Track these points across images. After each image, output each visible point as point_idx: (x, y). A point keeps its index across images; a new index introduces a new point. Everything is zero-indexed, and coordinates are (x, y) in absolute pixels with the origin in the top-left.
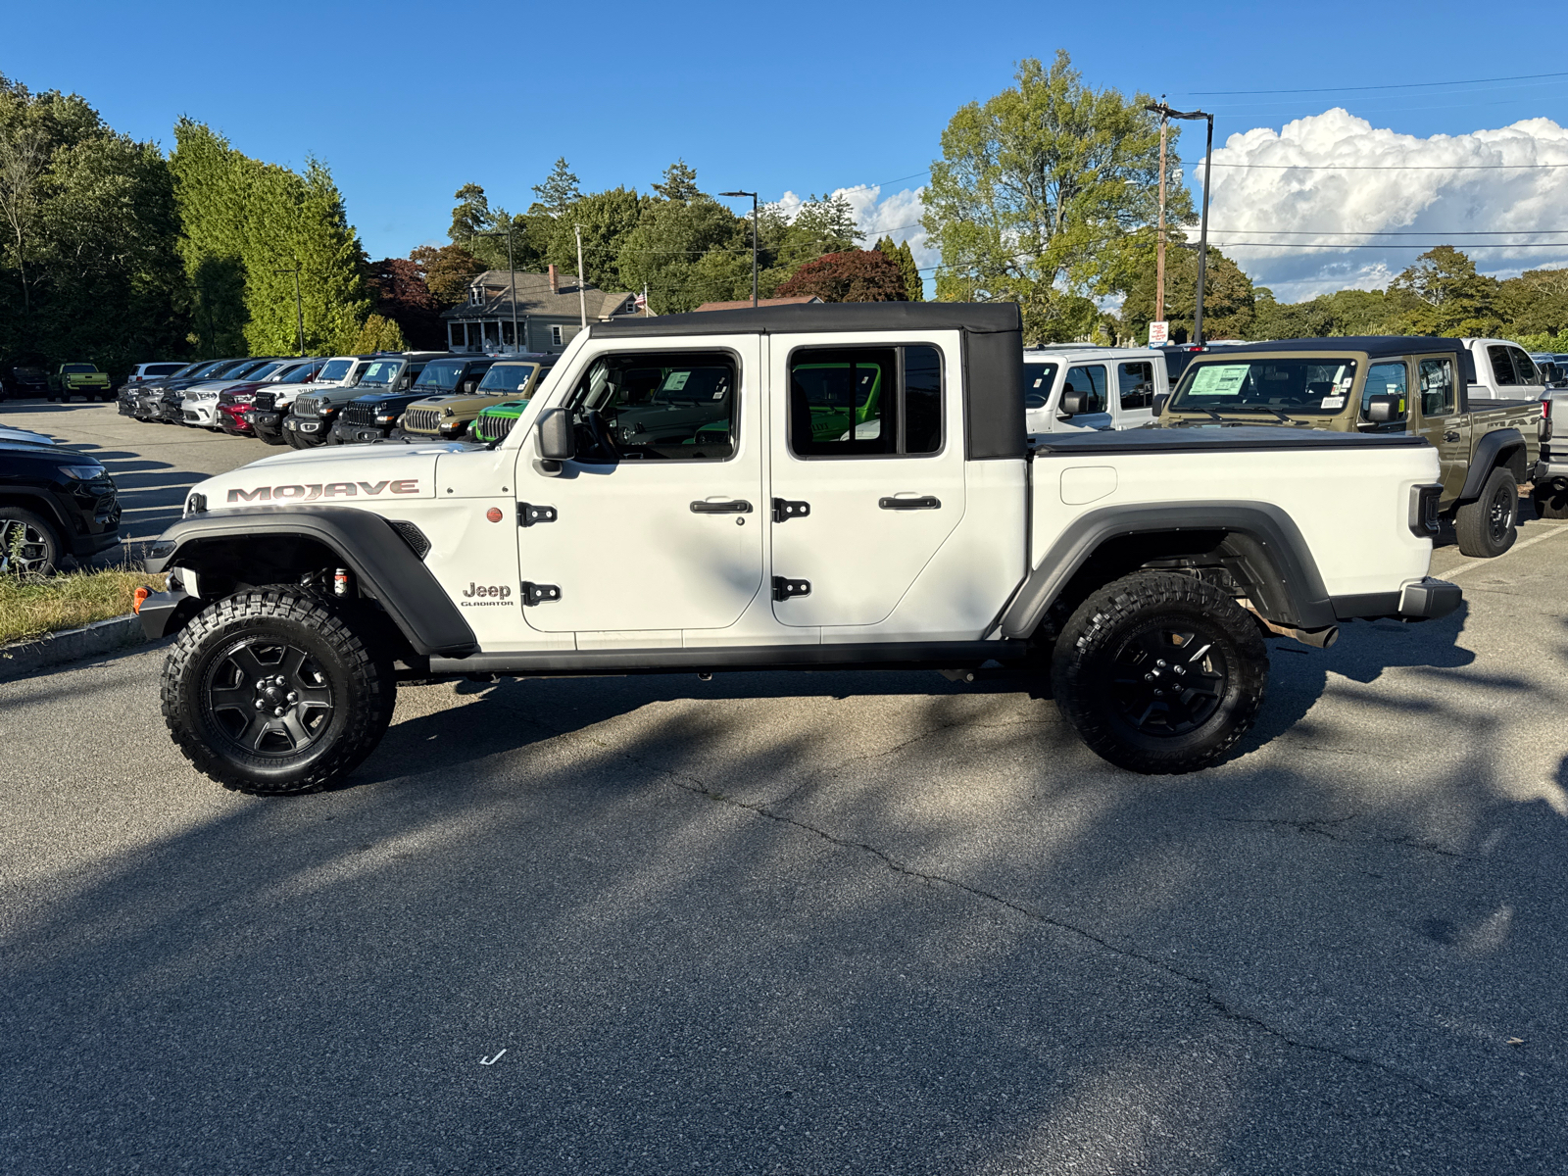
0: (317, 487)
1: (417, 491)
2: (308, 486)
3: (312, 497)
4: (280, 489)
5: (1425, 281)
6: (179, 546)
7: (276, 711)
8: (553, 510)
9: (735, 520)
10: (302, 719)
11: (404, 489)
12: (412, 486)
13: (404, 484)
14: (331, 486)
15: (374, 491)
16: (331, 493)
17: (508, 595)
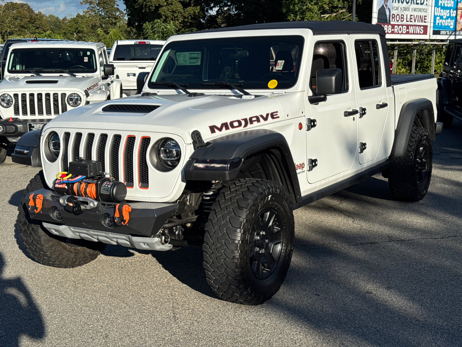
0: (245, 120)
1: (278, 117)
2: (242, 120)
3: (246, 125)
4: (232, 123)
6: (243, 160)
7: (263, 251)
8: (316, 121)
9: (352, 119)
10: (271, 252)
11: (275, 116)
12: (277, 115)
13: (274, 114)
14: (251, 119)
15: (266, 119)
16: (252, 122)
17: (304, 167)
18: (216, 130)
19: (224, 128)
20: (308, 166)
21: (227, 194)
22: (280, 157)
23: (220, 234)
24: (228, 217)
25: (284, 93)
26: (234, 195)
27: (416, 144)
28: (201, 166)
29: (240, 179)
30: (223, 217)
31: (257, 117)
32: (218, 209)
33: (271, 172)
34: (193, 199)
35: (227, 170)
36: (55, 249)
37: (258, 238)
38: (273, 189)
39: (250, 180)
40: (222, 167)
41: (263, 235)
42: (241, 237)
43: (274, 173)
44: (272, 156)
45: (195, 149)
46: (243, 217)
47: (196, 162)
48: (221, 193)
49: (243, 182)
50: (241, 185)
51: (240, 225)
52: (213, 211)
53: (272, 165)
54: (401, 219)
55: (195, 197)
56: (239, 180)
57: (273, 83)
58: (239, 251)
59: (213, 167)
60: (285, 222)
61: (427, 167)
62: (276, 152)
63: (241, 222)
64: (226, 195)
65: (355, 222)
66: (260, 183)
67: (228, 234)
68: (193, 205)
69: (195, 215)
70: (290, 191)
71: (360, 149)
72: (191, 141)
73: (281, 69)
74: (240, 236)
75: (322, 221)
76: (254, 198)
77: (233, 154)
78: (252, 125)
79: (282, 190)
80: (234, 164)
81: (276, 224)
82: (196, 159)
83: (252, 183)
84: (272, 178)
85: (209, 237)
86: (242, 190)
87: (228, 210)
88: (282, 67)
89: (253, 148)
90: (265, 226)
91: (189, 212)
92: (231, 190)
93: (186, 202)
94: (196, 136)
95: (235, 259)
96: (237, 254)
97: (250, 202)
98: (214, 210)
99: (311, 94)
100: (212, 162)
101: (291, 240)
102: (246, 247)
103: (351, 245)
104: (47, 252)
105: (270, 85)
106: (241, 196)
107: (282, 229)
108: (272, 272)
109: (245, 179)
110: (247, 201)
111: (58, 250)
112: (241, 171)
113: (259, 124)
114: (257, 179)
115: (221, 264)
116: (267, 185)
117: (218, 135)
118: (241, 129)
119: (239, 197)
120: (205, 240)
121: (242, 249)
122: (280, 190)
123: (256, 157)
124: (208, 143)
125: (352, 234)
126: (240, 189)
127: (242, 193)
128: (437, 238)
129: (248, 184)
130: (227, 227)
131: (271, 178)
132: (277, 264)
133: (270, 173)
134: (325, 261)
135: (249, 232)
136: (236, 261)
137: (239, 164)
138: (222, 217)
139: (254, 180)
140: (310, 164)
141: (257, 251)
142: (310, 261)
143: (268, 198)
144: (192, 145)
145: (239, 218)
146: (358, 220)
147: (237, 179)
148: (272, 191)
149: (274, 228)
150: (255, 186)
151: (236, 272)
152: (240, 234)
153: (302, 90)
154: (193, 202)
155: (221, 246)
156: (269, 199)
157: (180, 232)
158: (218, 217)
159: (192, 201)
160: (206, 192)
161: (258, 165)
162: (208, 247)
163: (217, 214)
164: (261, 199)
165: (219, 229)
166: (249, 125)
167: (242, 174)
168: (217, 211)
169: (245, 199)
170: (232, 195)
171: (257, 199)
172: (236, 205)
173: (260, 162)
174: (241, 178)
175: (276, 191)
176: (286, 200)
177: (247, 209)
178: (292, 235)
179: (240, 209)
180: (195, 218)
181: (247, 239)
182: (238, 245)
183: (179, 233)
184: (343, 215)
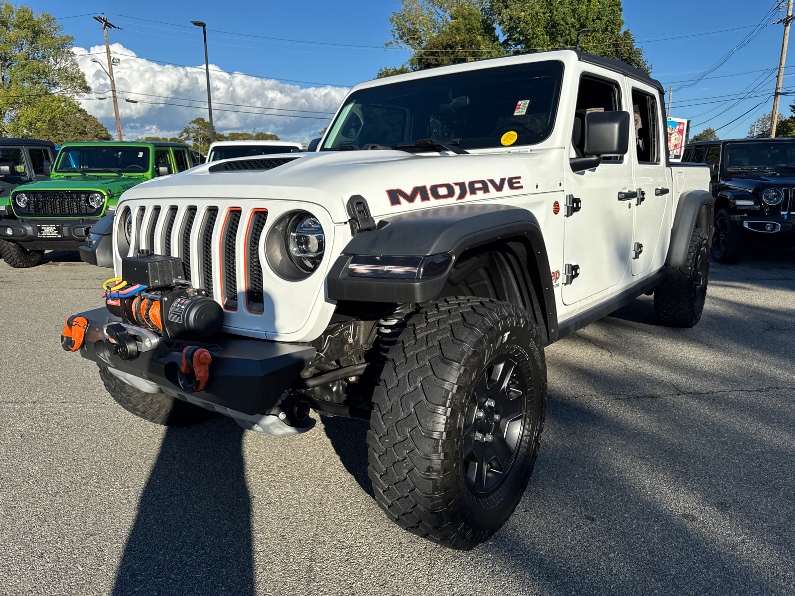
0: (462, 185)
1: (521, 187)
2: (456, 184)
3: (462, 196)
4: (434, 188)
5: (194, 134)
6: (454, 258)
7: (489, 438)
8: (580, 201)
9: (628, 205)
10: (505, 437)
11: (515, 185)
12: (519, 182)
13: (514, 181)
14: (472, 184)
15: (499, 188)
16: (473, 191)
17: (558, 278)
18: (402, 199)
19: (418, 197)
20: (565, 276)
21: (420, 328)
22: (525, 258)
23: (403, 415)
24: (420, 379)
25: (529, 151)
26: (434, 330)
27: (696, 250)
28: (362, 269)
29: (448, 299)
30: (410, 378)
31: (483, 182)
32: (400, 361)
33: (505, 285)
34: (362, 332)
35: (418, 280)
36: (152, 400)
37: (481, 414)
38: (512, 319)
39: (468, 300)
40: (408, 273)
41: (490, 407)
42: (446, 424)
43: (510, 286)
44: (510, 256)
45: (353, 234)
46: (452, 379)
47: (353, 262)
48: (410, 325)
49: (454, 304)
50: (449, 310)
51: (444, 399)
52: (390, 363)
53: (507, 272)
54: (680, 355)
55: (365, 328)
56: (446, 301)
57: (510, 137)
58: (442, 454)
59: (388, 271)
60: (531, 379)
61: (703, 282)
62: (518, 248)
63: (447, 392)
64: (418, 329)
65: (614, 358)
66: (488, 308)
67: (419, 416)
68: (361, 343)
69: (364, 361)
70: (538, 319)
71: (634, 252)
72: (347, 217)
73: (524, 113)
74: (444, 422)
75: (565, 354)
76: (476, 339)
77: (431, 245)
78: (474, 197)
79: (528, 320)
80: (433, 268)
81: (514, 383)
82: (354, 255)
83: (472, 307)
84: (507, 296)
85: (380, 417)
86: (451, 322)
87: (421, 363)
88: (525, 111)
89: (477, 234)
90: (495, 391)
91: (354, 356)
92: (430, 321)
93: (346, 337)
94: (357, 206)
95: (432, 472)
96: (437, 460)
97: (468, 348)
98: (393, 360)
99: (573, 155)
100: (386, 261)
101: (542, 411)
102: (457, 444)
103: (619, 399)
104: (138, 405)
105: (504, 141)
106: (448, 334)
107: (525, 392)
108: (507, 476)
109: (457, 298)
110: (460, 345)
111: (158, 402)
112: (450, 282)
113: (487, 195)
114: (481, 299)
115: (402, 478)
116: (501, 312)
117: (405, 207)
118: (452, 201)
119: (444, 336)
120: (372, 422)
121: (447, 451)
122: (526, 320)
123: (478, 257)
124: (382, 223)
125: (616, 378)
126: (447, 319)
127: (451, 326)
128: (751, 391)
129: (464, 308)
130: (418, 401)
131: (505, 295)
132: (516, 458)
133: (503, 286)
134: (586, 431)
135: (463, 412)
136: (434, 476)
137: (446, 268)
138: (407, 377)
139: (475, 301)
140: (568, 274)
141: (477, 440)
142: (560, 429)
143: (504, 337)
144: (348, 226)
145: (444, 382)
146: (617, 355)
147: (443, 299)
148: (512, 324)
149: (511, 391)
150: (478, 313)
151: (433, 499)
152: (445, 417)
153: (561, 146)
154: (361, 337)
155: (402, 439)
156: (506, 339)
157: (341, 388)
158: (400, 377)
159: (359, 335)
160: (386, 320)
161: (482, 272)
162: (378, 439)
163: (397, 371)
164: (490, 341)
165: (399, 402)
166: (469, 198)
167: (452, 287)
168: (397, 364)
169: (456, 340)
170: (430, 330)
171: (480, 341)
172: (438, 353)
173: (485, 268)
174: (450, 295)
175: (518, 323)
176: (535, 340)
177: (459, 363)
178: (543, 404)
179: (445, 363)
180: (363, 367)
181: (459, 427)
182: (438, 443)
183: (337, 390)
184: (593, 345)
